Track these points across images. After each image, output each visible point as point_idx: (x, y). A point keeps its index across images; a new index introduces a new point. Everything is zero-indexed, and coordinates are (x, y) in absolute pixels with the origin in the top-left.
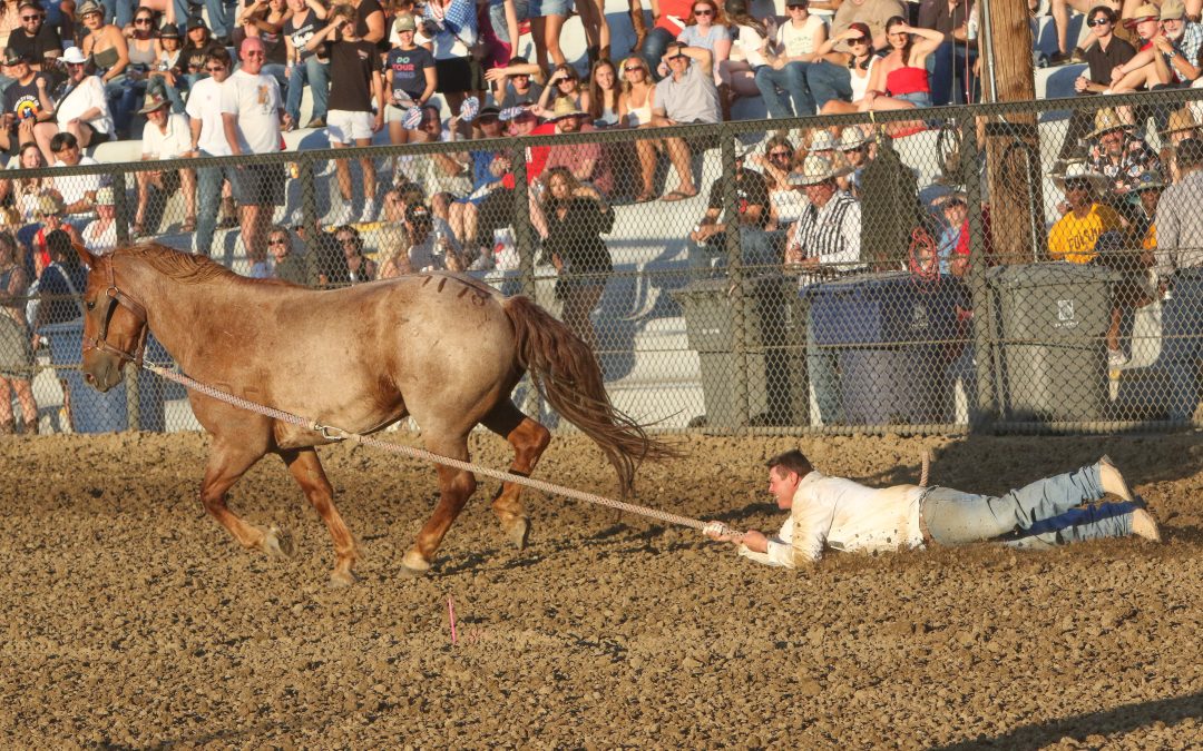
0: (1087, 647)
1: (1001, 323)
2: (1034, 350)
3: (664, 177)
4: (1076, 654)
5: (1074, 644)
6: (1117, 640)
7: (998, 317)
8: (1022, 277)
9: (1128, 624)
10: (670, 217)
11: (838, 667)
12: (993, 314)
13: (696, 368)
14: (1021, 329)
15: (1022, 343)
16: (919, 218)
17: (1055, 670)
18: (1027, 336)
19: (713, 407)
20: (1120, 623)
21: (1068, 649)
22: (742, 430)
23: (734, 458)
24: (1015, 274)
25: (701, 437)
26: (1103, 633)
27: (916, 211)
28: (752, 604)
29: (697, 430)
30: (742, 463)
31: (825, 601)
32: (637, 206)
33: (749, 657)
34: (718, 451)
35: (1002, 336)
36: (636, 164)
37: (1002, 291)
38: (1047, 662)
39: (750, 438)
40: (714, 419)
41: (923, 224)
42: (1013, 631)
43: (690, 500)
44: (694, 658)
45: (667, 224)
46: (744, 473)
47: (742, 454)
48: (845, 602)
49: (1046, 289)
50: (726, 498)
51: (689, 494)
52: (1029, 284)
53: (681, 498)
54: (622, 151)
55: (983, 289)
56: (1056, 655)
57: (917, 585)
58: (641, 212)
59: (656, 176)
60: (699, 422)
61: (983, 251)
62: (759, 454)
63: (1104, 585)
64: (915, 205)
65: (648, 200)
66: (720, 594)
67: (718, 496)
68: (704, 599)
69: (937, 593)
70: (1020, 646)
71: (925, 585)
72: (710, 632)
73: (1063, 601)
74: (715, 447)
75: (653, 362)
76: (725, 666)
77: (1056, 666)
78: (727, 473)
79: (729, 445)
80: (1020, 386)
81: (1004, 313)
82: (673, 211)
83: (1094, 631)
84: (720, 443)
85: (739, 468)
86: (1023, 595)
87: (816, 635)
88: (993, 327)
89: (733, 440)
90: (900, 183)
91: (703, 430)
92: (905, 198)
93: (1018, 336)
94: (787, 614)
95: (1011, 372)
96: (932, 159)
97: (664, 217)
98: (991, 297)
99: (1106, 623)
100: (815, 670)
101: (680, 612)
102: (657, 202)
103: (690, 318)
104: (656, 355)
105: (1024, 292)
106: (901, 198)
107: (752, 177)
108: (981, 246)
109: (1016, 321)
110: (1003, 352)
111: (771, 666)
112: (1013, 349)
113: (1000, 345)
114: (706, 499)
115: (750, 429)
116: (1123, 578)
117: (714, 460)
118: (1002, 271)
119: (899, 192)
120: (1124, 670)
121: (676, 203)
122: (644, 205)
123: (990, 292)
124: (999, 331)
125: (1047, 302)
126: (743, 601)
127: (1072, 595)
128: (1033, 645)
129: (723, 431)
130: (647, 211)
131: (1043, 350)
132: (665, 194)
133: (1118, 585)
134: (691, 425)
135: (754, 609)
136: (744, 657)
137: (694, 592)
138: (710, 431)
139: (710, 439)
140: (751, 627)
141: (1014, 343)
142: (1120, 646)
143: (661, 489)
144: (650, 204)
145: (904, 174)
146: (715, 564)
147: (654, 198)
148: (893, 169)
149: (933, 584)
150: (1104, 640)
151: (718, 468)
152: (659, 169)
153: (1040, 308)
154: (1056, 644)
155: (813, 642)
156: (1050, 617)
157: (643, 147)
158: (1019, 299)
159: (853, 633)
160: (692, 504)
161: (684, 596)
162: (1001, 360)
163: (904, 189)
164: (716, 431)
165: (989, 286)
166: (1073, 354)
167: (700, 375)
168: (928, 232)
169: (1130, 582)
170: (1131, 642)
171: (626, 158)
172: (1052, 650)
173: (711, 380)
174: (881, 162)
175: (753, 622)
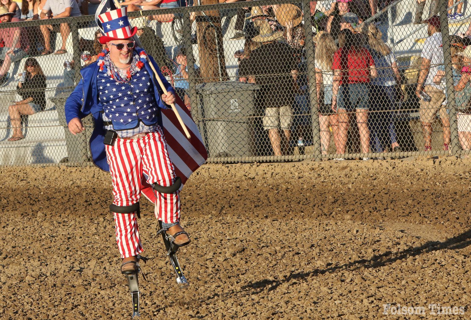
0: (216, 267)
1: (204, 111)
2: (219, 123)
3: (54, 42)
4: (210, 270)
5: (210, 265)
6: (231, 263)
7: (202, 108)
8: (213, 89)
9: (238, 255)
10: (58, 62)
11: (97, 279)
12: (200, 106)
13: (62, 134)
14: (213, 113)
15: (213, 120)
16: (164, 61)
17: (198, 278)
18: (215, 116)
19: (71, 153)
20: (234, 255)
21: (207, 268)
22: (85, 163)
23: (80, 177)
24: (210, 87)
25: (65, 167)
26: (225, 260)
27: (163, 58)
28: (68, 248)
29: (63, 164)
30: (83, 180)
31: (103, 246)
32: (42, 57)
33: (57, 275)
34: (73, 174)
35: (204, 117)
36: (41, 37)
37: (203, 95)
38: (195, 274)
39: (88, 167)
40: (71, 159)
41: (166, 64)
42: (184, 260)
43: (53, 198)
44: (32, 276)
45: (56, 65)
46: (83, 185)
47: (84, 175)
48: (111, 247)
49: (225, 94)
50: (72, 197)
51: (55, 195)
52: (216, 92)
53: (50, 197)
54: (34, 30)
55: (195, 95)
56: (201, 271)
57: (147, 238)
58: (44, 59)
59: (50, 42)
60: (65, 160)
61: (194, 76)
62: (92, 175)
63: (234, 236)
64: (162, 55)
65: (47, 54)
66: (55, 244)
67: (68, 196)
68: (46, 247)
69: (156, 241)
70: (185, 267)
71: (151, 237)
72: (43, 263)
73: (213, 245)
74: (71, 172)
75: (48, 132)
76: (46, 279)
77: (199, 276)
78: (75, 185)
79: (78, 171)
80: (213, 140)
81: (205, 106)
82: (59, 59)
83: (221, 259)
84: (74, 170)
85: (81, 182)
86: (195, 242)
87: (93, 263)
88: (200, 112)
89: (80, 168)
90: (155, 45)
91: (66, 164)
92: (157, 52)
93: (212, 117)
94: (82, 254)
95: (209, 134)
96: (169, 33)
97: (55, 62)
98: (198, 99)
99: (228, 255)
100: (86, 280)
101: (34, 253)
102: (51, 55)
103: (59, 111)
104: (49, 128)
105: (213, 95)
106: (155, 52)
107: (86, 43)
108: (193, 74)
109: (211, 110)
110: (205, 125)
111: (67, 279)
112: (210, 123)
113: (203, 121)
114: (62, 198)
115: (88, 163)
116: (243, 233)
117: (70, 178)
118: (204, 86)
119: (155, 49)
120: (229, 277)
121: (60, 55)
122: (45, 56)
123: (198, 96)
124: (203, 114)
125: (225, 101)
126: (64, 247)
127: (218, 241)
128: (191, 266)
129: (75, 164)
130: (47, 59)
131: (223, 123)
132: (55, 51)
133: (241, 236)
134: (61, 162)
135: (68, 251)
136: (55, 275)
137: (43, 243)
138: (69, 164)
139: (69, 168)
140: (64, 260)
141: (210, 120)
142: (231, 266)
143: (42, 193)
144: (48, 56)
145: (157, 40)
146: (57, 229)
147: (49, 53)
148: (151, 38)
149: (155, 237)
150: (224, 263)
151: (71, 182)
152: (52, 39)
153: (222, 103)
154: (202, 265)
155: (91, 267)
156: (204, 252)
157: (43, 29)
158: (212, 99)
159: (110, 262)
160: (55, 200)
161: (38, 245)
162: (204, 128)
163: (157, 47)
164: (72, 164)
165: (197, 93)
166: (238, 125)
167: (64, 137)
168: (168, 68)
169: (247, 234)
170: (237, 264)
171: (36, 34)
172: (199, 268)
173: (69, 140)
174: (146, 35)
175: (66, 257)
